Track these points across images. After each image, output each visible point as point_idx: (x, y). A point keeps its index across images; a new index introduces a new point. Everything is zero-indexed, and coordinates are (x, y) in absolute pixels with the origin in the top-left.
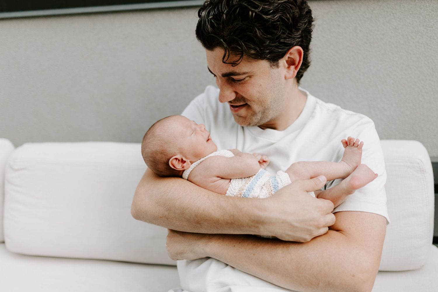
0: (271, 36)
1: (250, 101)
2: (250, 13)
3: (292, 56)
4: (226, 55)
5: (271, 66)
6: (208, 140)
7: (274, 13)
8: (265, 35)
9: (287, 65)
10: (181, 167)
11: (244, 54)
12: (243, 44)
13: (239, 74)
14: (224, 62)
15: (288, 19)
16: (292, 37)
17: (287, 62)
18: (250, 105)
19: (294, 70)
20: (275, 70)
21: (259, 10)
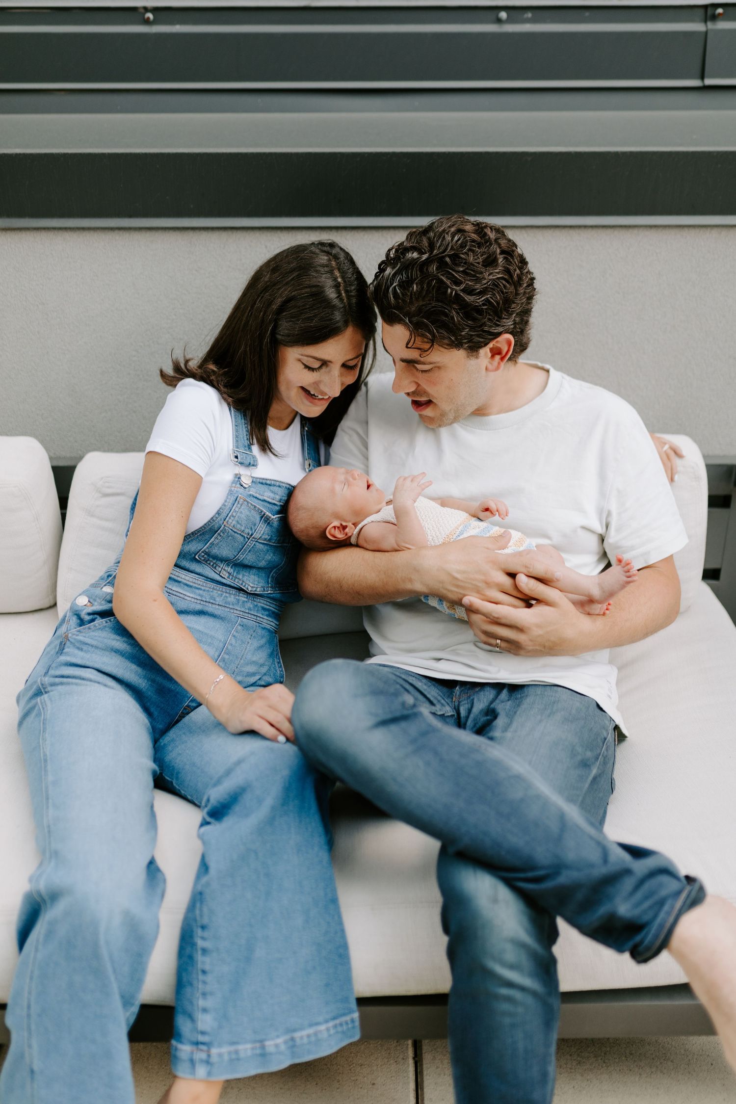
0: (472, 323)
1: (436, 399)
2: (449, 290)
3: (499, 345)
4: (411, 341)
5: (468, 357)
6: (368, 487)
7: (482, 293)
8: (464, 321)
9: (490, 355)
10: (345, 535)
11: (435, 344)
12: (435, 331)
13: (424, 363)
14: (407, 347)
15: (498, 303)
16: (500, 325)
17: (491, 350)
18: (437, 403)
19: (500, 361)
20: (473, 362)
21: (462, 288)
